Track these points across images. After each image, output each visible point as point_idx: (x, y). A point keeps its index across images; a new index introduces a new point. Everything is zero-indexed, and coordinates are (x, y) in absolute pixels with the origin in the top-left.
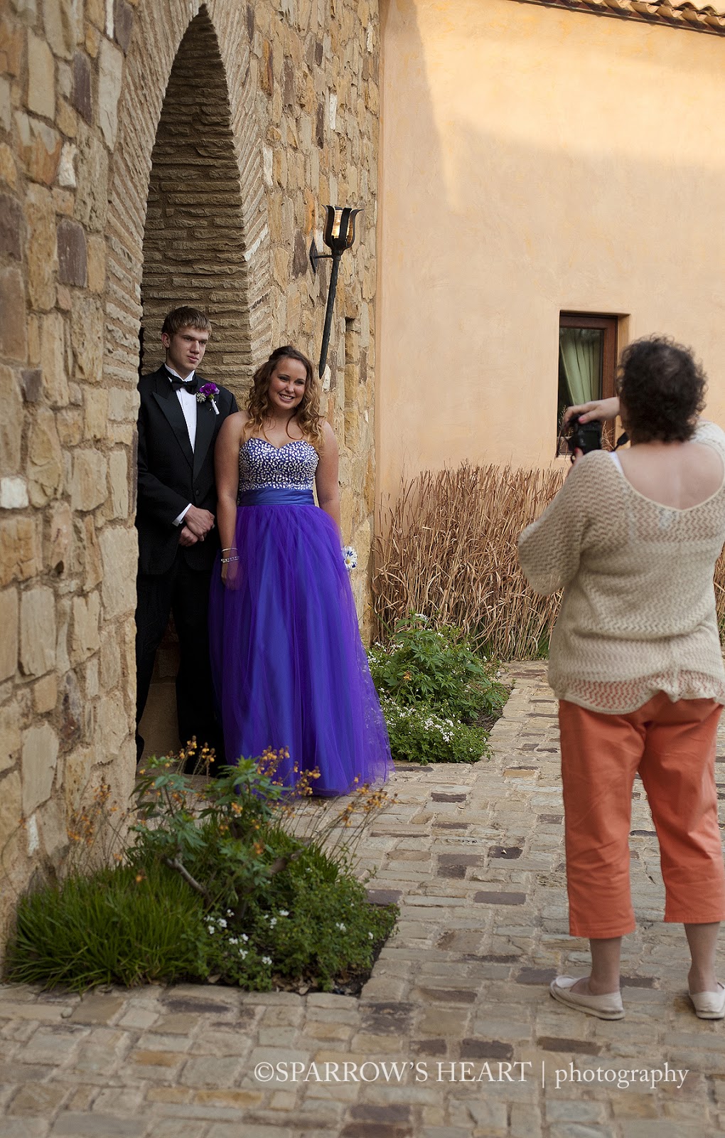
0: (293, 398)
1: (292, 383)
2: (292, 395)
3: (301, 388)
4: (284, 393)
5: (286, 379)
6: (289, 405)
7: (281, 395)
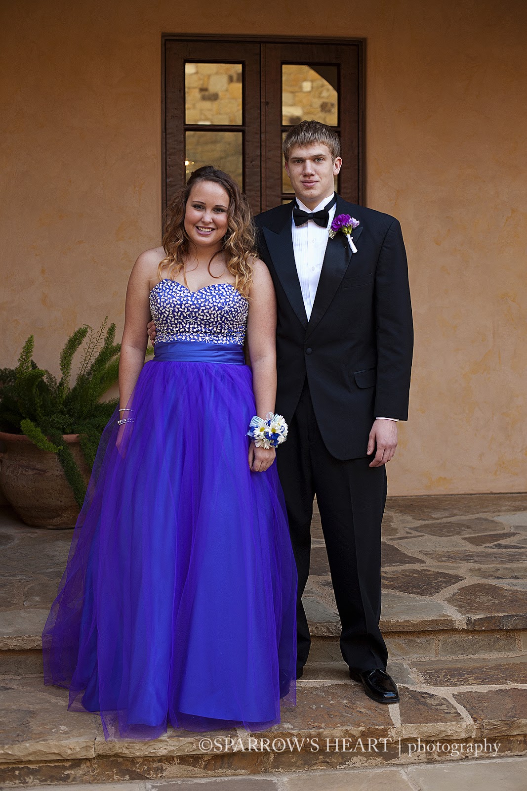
0: (213, 229)
1: (209, 211)
2: (211, 226)
3: (221, 218)
4: (200, 224)
5: (200, 206)
6: (209, 238)
7: (197, 227)
